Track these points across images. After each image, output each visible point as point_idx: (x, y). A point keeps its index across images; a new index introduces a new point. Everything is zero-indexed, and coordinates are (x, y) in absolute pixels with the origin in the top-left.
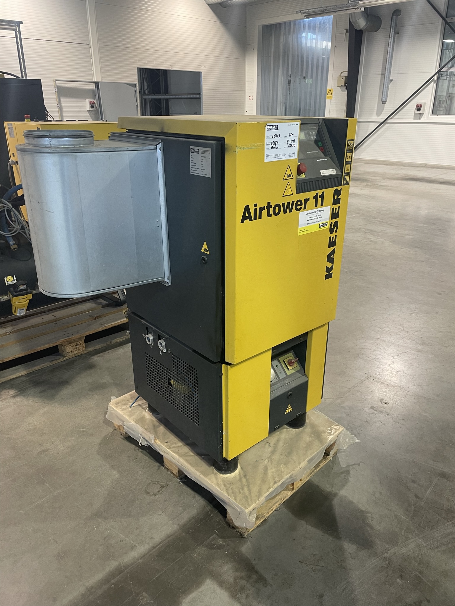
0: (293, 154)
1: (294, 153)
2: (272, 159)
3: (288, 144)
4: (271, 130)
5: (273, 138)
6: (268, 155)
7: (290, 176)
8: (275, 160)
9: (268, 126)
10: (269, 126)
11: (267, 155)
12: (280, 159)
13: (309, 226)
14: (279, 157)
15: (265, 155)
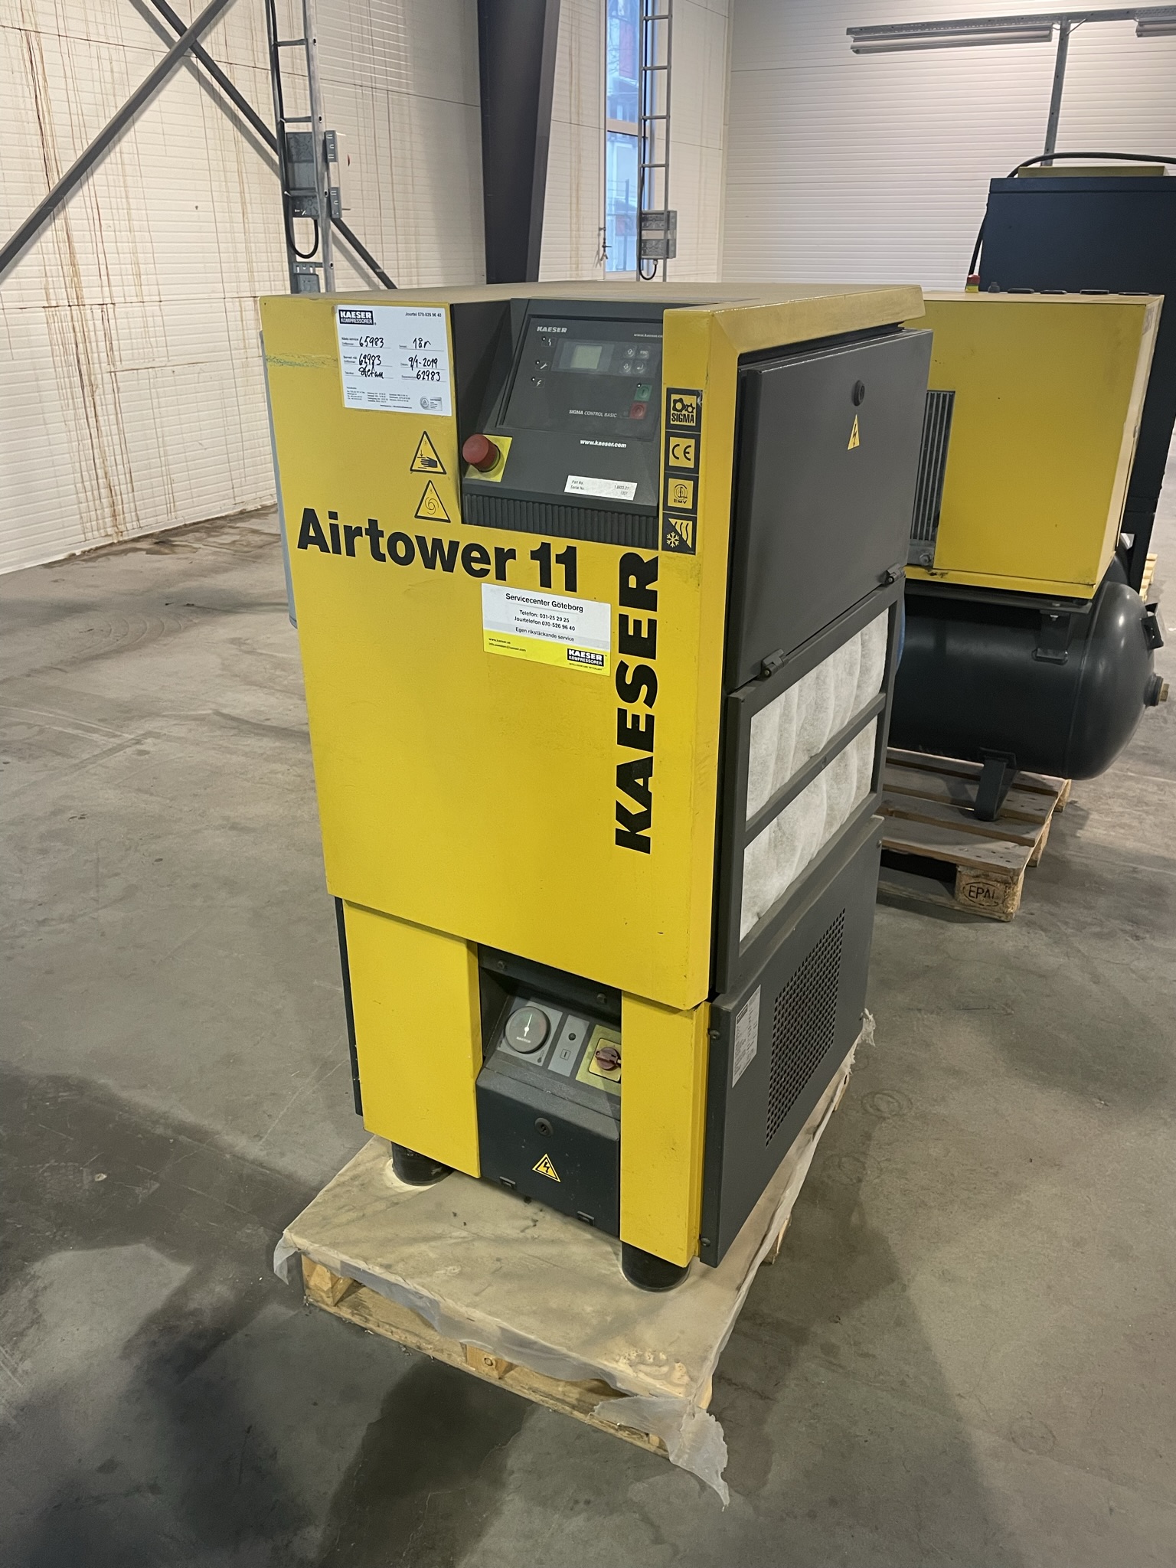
0: (435, 402)
1: (439, 400)
2: (365, 404)
3: (416, 370)
4: (351, 323)
5: (361, 345)
6: (354, 390)
7: (432, 463)
8: (375, 406)
9: (343, 311)
10: (346, 311)
11: (349, 390)
12: (392, 406)
13: (521, 637)
14: (389, 403)
15: (345, 391)
